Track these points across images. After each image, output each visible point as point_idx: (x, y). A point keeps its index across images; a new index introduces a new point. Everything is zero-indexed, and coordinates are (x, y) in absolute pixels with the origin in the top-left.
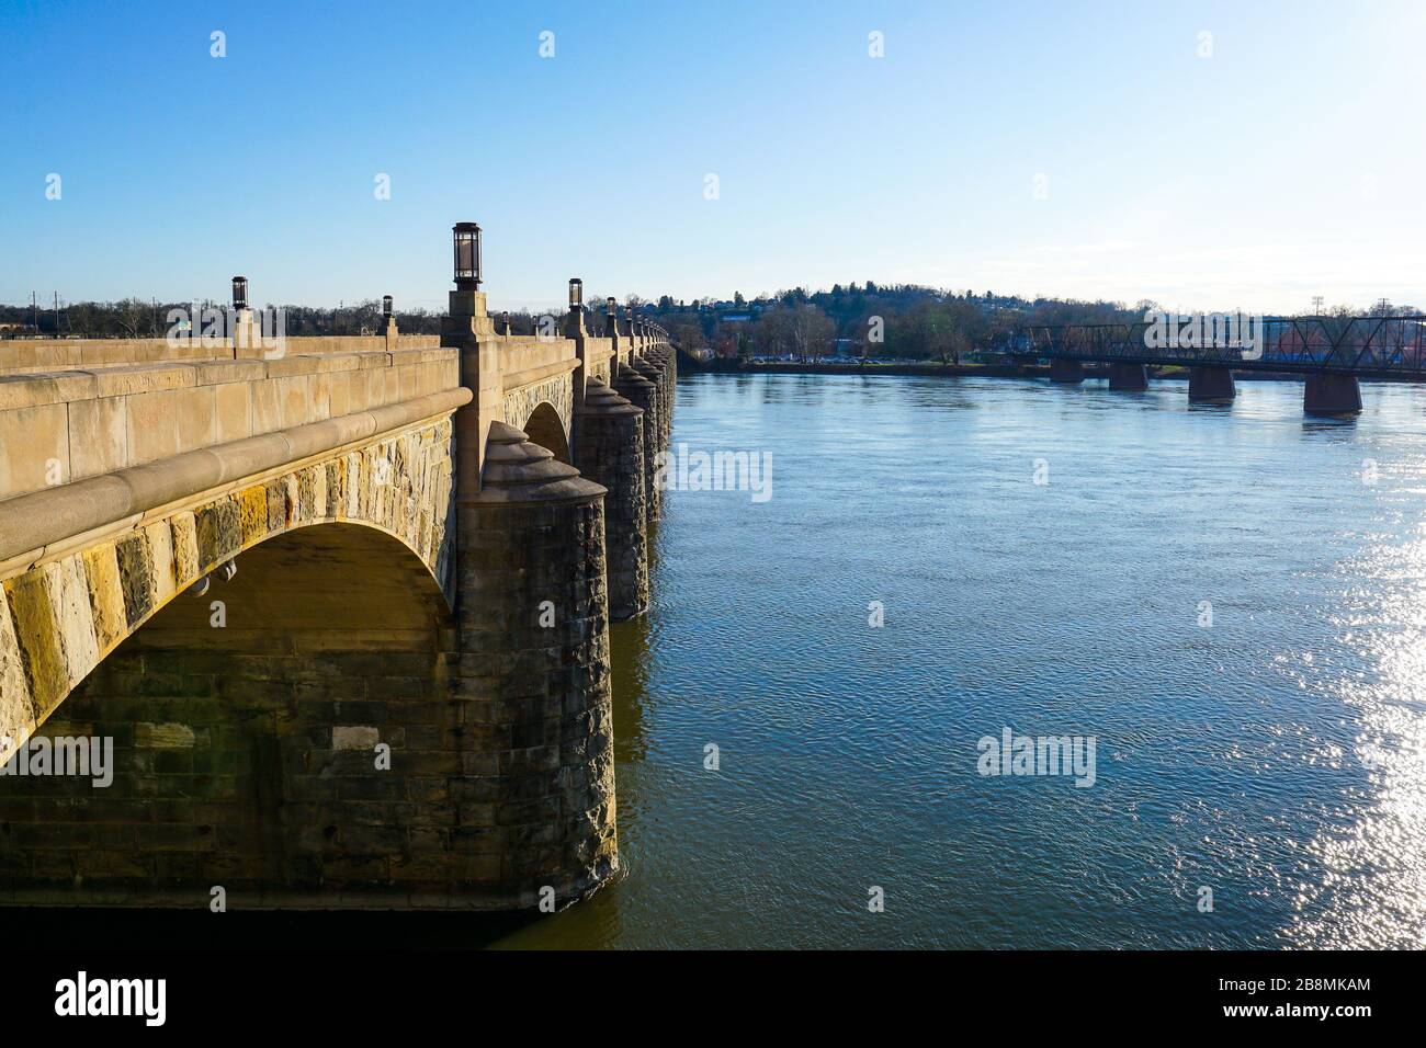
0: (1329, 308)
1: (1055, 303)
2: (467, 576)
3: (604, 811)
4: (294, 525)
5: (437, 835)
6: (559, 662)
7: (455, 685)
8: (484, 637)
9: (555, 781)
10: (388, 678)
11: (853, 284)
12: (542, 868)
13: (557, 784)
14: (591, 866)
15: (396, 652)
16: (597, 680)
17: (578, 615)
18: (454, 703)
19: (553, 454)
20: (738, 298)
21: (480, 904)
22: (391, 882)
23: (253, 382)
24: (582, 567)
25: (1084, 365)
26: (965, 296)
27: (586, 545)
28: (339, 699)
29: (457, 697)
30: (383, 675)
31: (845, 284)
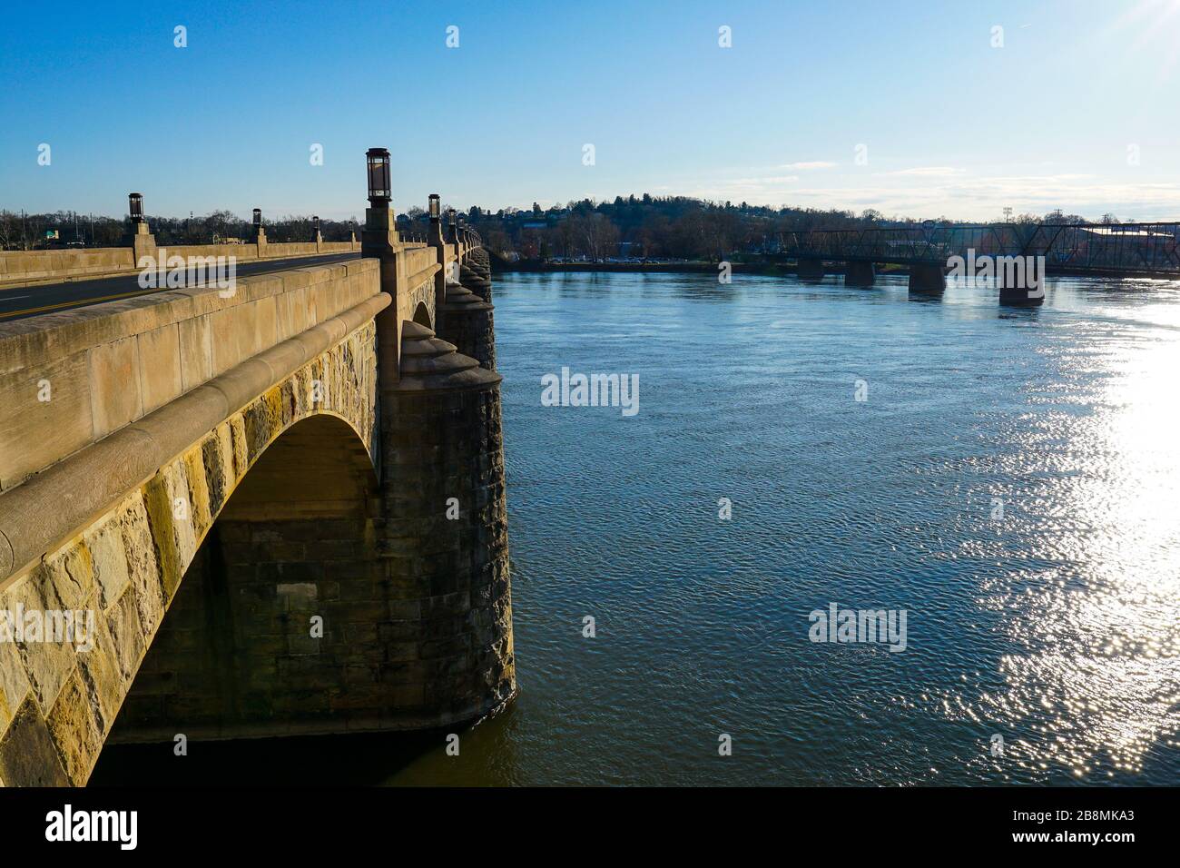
0: (1016, 217)
1: (797, 212)
2: (390, 454)
3: (505, 643)
4: (297, 419)
5: (370, 670)
6: (468, 523)
7: (382, 545)
8: (406, 504)
9: (467, 621)
10: (323, 541)
11: (632, 196)
12: (458, 693)
13: (469, 624)
14: (496, 688)
15: (330, 519)
16: (498, 537)
17: (482, 483)
18: (381, 561)
19: (456, 348)
20: (536, 207)
21: (408, 724)
22: (332, 711)
23: (276, 296)
24: (485, 442)
25: (824, 264)
26: (724, 206)
27: (488, 424)
28: (282, 561)
29: (383, 555)
30: (319, 540)
31: (625, 196)
